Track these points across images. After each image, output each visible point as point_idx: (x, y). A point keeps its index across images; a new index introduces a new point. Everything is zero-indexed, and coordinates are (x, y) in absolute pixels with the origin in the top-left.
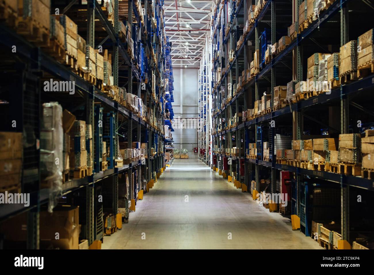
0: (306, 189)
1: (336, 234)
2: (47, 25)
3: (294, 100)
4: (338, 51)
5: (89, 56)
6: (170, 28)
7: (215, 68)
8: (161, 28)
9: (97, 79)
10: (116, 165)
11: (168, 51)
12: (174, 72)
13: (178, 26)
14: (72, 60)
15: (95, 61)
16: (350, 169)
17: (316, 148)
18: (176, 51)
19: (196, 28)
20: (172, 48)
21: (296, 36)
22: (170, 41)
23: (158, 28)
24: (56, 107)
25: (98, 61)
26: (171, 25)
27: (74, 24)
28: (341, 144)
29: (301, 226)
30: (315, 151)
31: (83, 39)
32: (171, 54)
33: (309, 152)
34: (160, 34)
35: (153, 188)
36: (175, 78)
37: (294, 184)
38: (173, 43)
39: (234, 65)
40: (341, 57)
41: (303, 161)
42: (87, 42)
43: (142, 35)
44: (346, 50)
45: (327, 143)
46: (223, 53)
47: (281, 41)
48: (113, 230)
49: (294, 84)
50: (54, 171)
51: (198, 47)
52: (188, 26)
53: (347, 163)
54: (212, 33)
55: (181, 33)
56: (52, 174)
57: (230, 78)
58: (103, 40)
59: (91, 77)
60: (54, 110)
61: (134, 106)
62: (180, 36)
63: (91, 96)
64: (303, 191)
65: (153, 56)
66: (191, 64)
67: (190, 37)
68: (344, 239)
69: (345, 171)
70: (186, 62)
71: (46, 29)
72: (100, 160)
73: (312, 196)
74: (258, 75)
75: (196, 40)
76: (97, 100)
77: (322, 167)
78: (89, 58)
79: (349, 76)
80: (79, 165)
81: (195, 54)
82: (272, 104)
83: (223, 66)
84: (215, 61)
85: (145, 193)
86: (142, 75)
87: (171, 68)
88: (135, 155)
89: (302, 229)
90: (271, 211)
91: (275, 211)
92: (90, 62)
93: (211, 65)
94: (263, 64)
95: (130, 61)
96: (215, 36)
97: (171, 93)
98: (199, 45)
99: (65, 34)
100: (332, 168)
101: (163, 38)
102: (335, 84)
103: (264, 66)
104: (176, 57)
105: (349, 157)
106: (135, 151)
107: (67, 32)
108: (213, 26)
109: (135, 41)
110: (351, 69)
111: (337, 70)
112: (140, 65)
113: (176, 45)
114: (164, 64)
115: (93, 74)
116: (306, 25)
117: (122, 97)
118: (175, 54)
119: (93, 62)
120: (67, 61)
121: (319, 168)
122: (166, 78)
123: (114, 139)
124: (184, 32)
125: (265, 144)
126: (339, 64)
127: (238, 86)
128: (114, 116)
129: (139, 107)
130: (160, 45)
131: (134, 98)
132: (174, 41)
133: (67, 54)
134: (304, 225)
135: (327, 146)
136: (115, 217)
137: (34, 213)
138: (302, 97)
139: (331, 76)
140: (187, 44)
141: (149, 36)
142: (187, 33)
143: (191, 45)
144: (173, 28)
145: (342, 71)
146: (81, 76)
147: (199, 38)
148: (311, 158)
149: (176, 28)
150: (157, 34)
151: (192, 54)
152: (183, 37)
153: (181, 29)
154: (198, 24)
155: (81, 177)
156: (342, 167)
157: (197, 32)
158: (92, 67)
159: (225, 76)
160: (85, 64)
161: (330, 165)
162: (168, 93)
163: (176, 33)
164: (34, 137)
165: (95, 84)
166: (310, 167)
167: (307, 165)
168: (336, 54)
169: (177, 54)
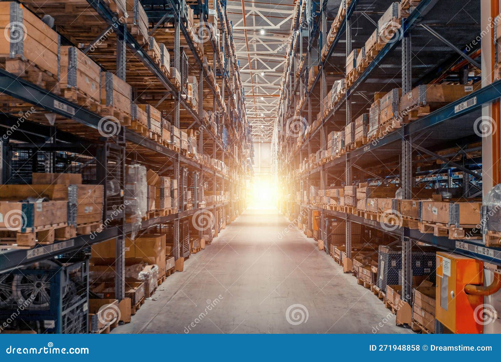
0: (327, 222)
1: (343, 253)
2: (128, 110)
3: (320, 163)
4: (344, 129)
5: (173, 133)
6: (251, 116)
7: (279, 142)
8: (243, 116)
9: (181, 149)
10: (200, 206)
11: (249, 132)
12: (255, 145)
13: (256, 115)
14: (156, 136)
15: (179, 137)
16: (351, 209)
17: (332, 195)
18: (256, 131)
19: (268, 116)
20: (252, 129)
21: (322, 120)
22: (251, 124)
23: (240, 116)
24: (138, 168)
25: (182, 136)
26: (252, 114)
27: (158, 111)
28: (346, 193)
29: (324, 247)
30: (331, 197)
31: (168, 122)
32: (252, 133)
33: (328, 198)
34: (242, 120)
35: (235, 221)
36: (255, 149)
37: (320, 219)
38: (253, 126)
39: (289, 140)
40: (346, 133)
41: (324, 204)
42: (173, 124)
43: (225, 120)
44: (348, 128)
45: (339, 192)
46: (283, 132)
47: (314, 123)
48: (198, 250)
49: (321, 152)
50: (136, 212)
51: (270, 129)
52: (262, 115)
53: (349, 206)
54: (277, 119)
55: (258, 119)
56: (135, 213)
57: (287, 148)
58: (192, 123)
59: (175, 148)
60: (136, 169)
61: (217, 167)
62: (258, 122)
63: (177, 161)
64: (325, 223)
65: (235, 135)
66: (266, 140)
67: (264, 122)
68: (347, 257)
69: (348, 211)
70: (263, 139)
71: (128, 114)
72: (185, 203)
73: (331, 228)
74: (301, 146)
75: (269, 124)
76: (182, 163)
77: (336, 208)
78: (173, 135)
79: (350, 147)
80: (163, 207)
81: (268, 133)
82: (309, 166)
83: (283, 141)
84: (279, 138)
85: (227, 224)
86: (225, 146)
87: (252, 142)
88: (218, 200)
89: (325, 250)
90: (308, 237)
91: (311, 237)
92: (175, 138)
93: (277, 140)
94: (304, 139)
95: (214, 137)
96: (279, 121)
97: (252, 159)
98: (271, 127)
99: (149, 117)
100: (341, 208)
101: (245, 122)
102: (342, 152)
103: (304, 140)
104: (256, 135)
105: (350, 201)
106: (218, 197)
107: (151, 116)
108: (278, 115)
109: (217, 124)
110: (351, 142)
111: (343, 142)
112: (223, 140)
113: (255, 128)
114: (246, 139)
115: (178, 145)
116: (327, 112)
117: (206, 161)
118: (255, 134)
119: (177, 137)
120: (151, 136)
121: (334, 209)
122: (248, 148)
123: (198, 189)
124: (260, 119)
125: (305, 192)
126: (345, 138)
127: (291, 153)
128: (197, 173)
129: (222, 168)
130: (242, 127)
131: (217, 162)
132: (254, 125)
133: (151, 131)
134: (326, 247)
135: (339, 194)
136: (200, 241)
137: (120, 240)
138: (325, 161)
139: (340, 147)
140: (262, 127)
141: (232, 121)
142: (262, 119)
143: (265, 127)
144: (253, 116)
145: (346, 144)
146: (166, 146)
147: (270, 123)
148: (329, 202)
149: (255, 116)
150: (239, 120)
151: (266, 133)
152: (260, 122)
153: (258, 117)
154: (269, 114)
155: (164, 215)
156: (346, 208)
157: (269, 119)
158: (176, 140)
159: (284, 147)
160: (170, 138)
161: (340, 206)
162: (249, 158)
163: (255, 119)
164: (119, 188)
165: (180, 152)
166: (328, 208)
167: (326, 207)
168: (343, 131)
169: (257, 133)
